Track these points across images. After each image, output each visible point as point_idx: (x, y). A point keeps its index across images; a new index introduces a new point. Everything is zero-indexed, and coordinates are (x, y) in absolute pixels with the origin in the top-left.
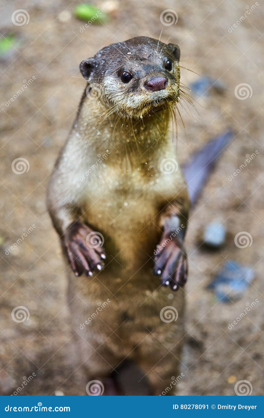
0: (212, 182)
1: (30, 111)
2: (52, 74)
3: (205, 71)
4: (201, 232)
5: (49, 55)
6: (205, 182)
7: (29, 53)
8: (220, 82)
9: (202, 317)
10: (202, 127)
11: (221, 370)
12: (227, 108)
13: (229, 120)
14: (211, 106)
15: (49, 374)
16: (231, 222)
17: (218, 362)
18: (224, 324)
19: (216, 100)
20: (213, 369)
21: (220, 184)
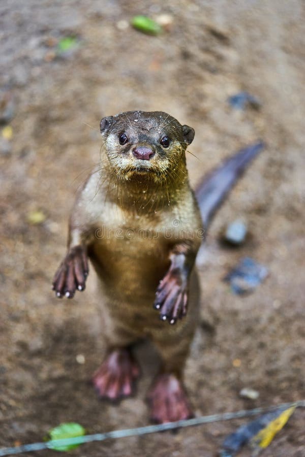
0: (239, 187)
1: (82, 106)
2: (106, 75)
3: (244, 87)
4: (224, 229)
5: (105, 57)
6: (233, 185)
7: (87, 54)
8: (257, 99)
9: (216, 304)
10: (236, 137)
11: (228, 353)
12: (261, 122)
13: (262, 133)
14: (245, 119)
15: (73, 340)
16: (251, 224)
17: (226, 346)
18: (235, 313)
19: (251, 114)
20: (221, 351)
21: (246, 190)
